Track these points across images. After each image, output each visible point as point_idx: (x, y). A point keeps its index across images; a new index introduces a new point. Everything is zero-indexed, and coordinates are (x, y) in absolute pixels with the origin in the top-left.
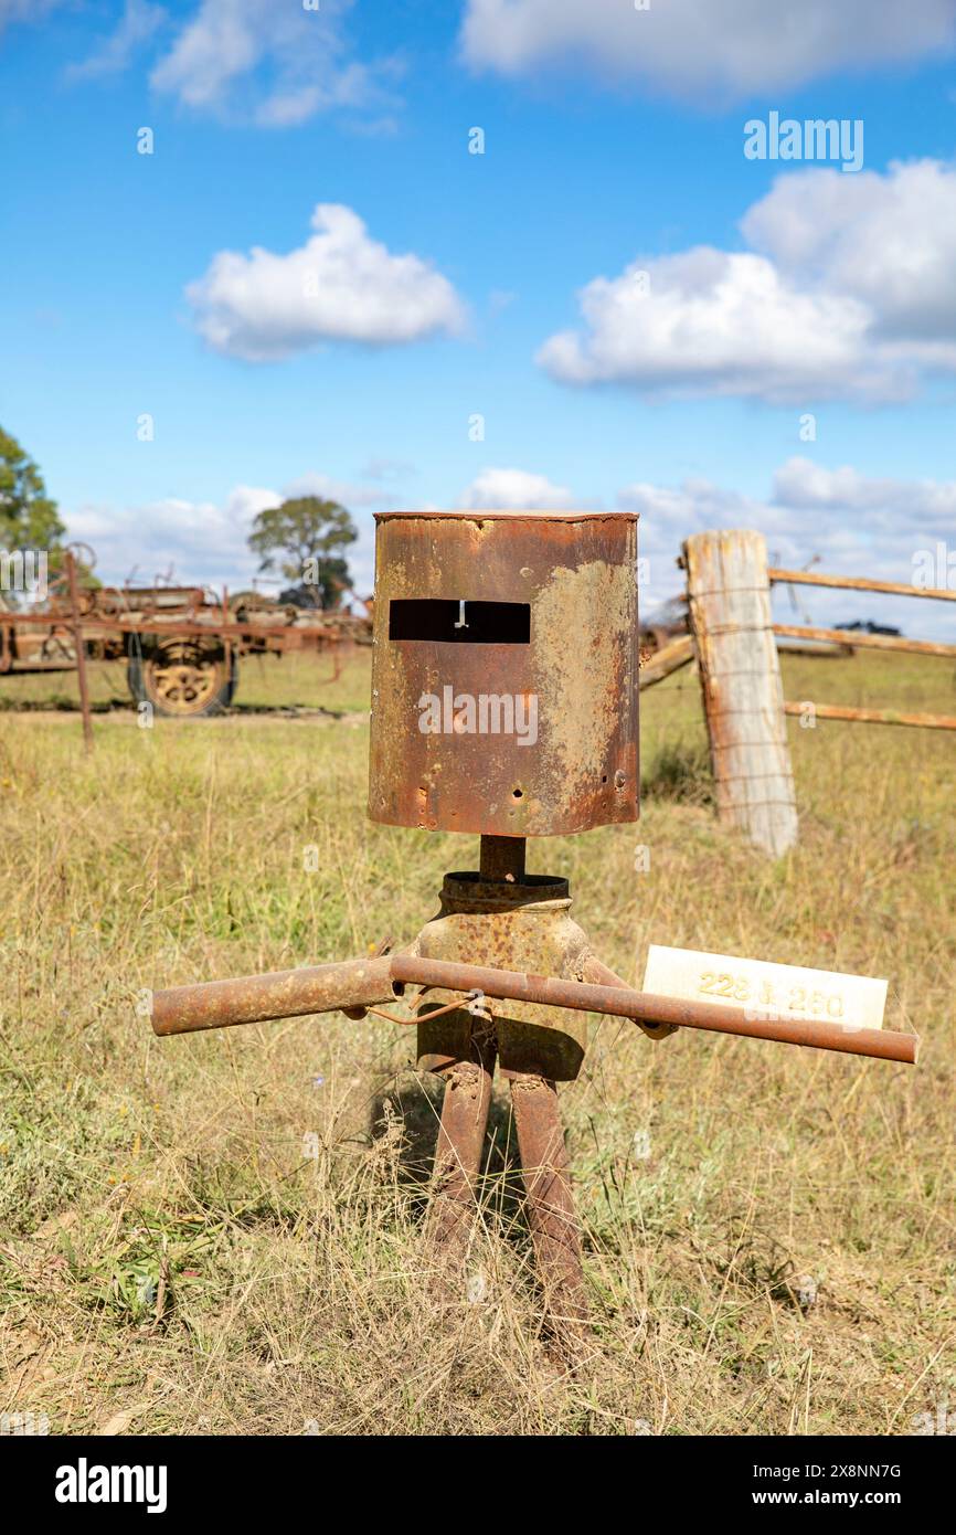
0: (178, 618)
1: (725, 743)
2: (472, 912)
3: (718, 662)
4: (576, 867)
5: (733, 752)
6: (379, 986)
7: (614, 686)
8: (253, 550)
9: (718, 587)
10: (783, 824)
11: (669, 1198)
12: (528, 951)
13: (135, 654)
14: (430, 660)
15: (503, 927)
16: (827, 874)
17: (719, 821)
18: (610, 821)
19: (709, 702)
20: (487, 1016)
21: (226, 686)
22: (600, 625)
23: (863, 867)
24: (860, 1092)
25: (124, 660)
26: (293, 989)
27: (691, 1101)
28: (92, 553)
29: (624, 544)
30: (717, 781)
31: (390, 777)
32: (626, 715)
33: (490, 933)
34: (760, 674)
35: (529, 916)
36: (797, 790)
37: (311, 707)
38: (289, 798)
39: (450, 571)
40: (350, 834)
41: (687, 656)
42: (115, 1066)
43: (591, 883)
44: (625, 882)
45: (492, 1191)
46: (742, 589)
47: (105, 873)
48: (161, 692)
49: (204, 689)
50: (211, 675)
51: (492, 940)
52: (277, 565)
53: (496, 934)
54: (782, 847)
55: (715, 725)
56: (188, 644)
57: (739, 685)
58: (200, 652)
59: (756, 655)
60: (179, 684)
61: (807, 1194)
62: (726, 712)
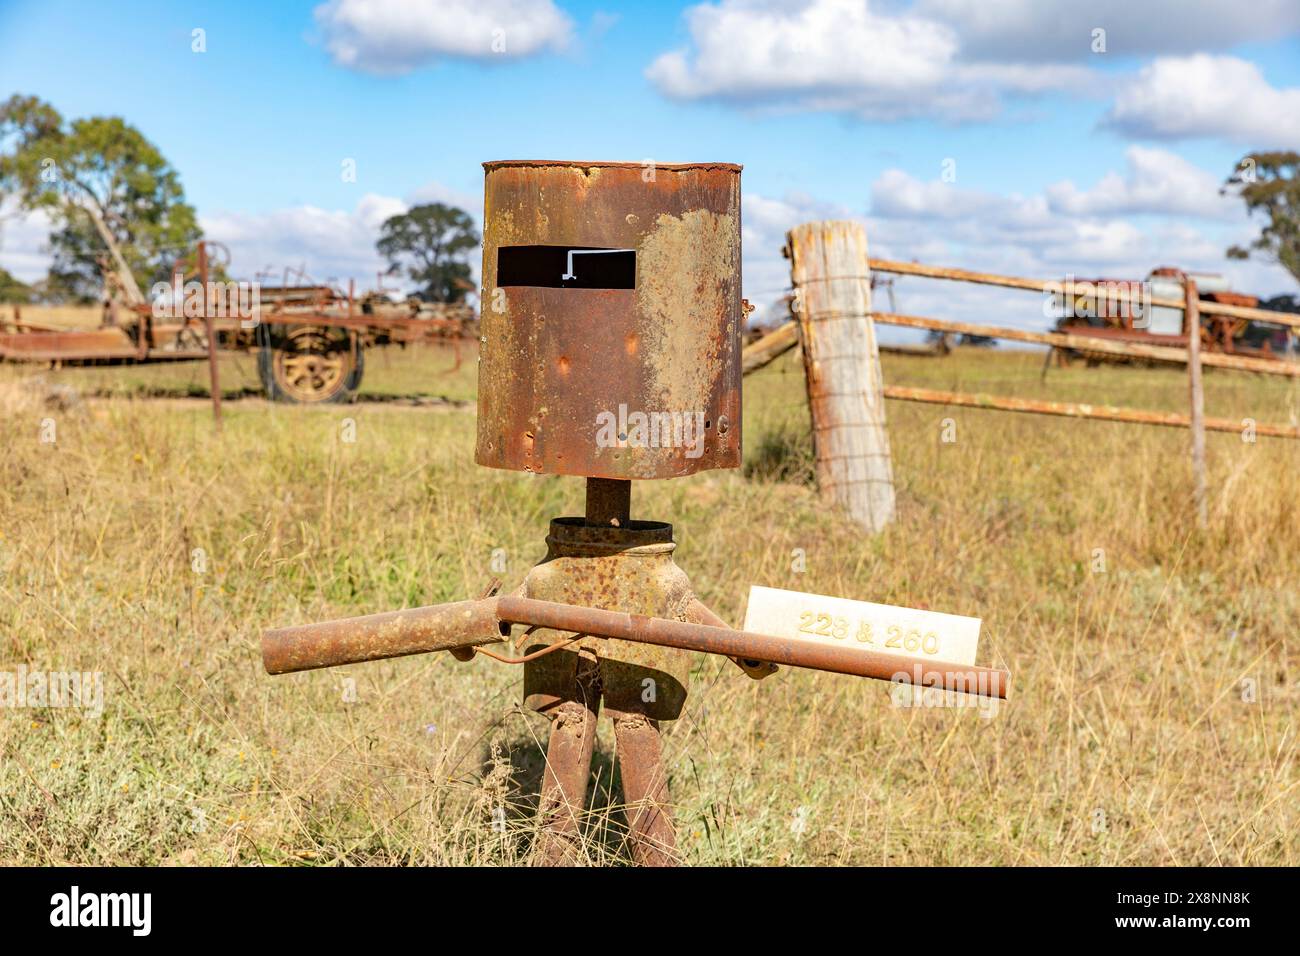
0: (307, 309)
1: (827, 425)
2: (577, 555)
3: (820, 347)
4: (684, 540)
5: (834, 433)
6: (485, 626)
7: (718, 333)
8: (382, 253)
9: (821, 275)
10: (881, 499)
11: (768, 840)
12: (632, 594)
13: (264, 344)
14: (537, 306)
15: (608, 570)
16: (922, 547)
17: (821, 497)
18: (713, 467)
19: (812, 385)
20: (592, 657)
21: (351, 375)
22: (705, 272)
23: (956, 541)
24: (951, 746)
25: (254, 350)
26: (401, 629)
27: (790, 754)
28: (227, 251)
29: (728, 193)
30: (819, 460)
31: (498, 420)
32: (729, 362)
33: (596, 576)
34: (861, 359)
35: (634, 559)
36: (894, 467)
37: (433, 396)
38: (410, 473)
39: (557, 218)
40: (466, 507)
41: (791, 341)
42: (236, 715)
43: (698, 554)
44: (730, 554)
45: (596, 827)
46: (843, 278)
47: (231, 542)
48: (291, 380)
49: (331, 378)
50: (337, 363)
51: (597, 583)
52: (404, 268)
53: (602, 577)
54: (879, 527)
55: (818, 408)
56: (316, 335)
57: (841, 369)
58: (328, 343)
59: (857, 340)
60: (308, 374)
61: (900, 837)
62: (828, 394)
